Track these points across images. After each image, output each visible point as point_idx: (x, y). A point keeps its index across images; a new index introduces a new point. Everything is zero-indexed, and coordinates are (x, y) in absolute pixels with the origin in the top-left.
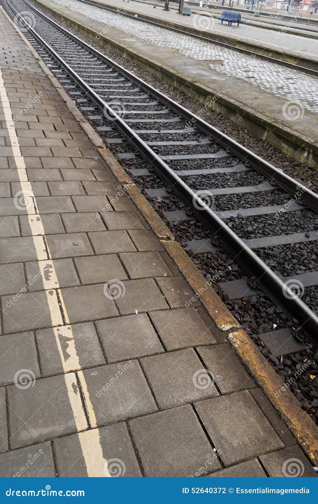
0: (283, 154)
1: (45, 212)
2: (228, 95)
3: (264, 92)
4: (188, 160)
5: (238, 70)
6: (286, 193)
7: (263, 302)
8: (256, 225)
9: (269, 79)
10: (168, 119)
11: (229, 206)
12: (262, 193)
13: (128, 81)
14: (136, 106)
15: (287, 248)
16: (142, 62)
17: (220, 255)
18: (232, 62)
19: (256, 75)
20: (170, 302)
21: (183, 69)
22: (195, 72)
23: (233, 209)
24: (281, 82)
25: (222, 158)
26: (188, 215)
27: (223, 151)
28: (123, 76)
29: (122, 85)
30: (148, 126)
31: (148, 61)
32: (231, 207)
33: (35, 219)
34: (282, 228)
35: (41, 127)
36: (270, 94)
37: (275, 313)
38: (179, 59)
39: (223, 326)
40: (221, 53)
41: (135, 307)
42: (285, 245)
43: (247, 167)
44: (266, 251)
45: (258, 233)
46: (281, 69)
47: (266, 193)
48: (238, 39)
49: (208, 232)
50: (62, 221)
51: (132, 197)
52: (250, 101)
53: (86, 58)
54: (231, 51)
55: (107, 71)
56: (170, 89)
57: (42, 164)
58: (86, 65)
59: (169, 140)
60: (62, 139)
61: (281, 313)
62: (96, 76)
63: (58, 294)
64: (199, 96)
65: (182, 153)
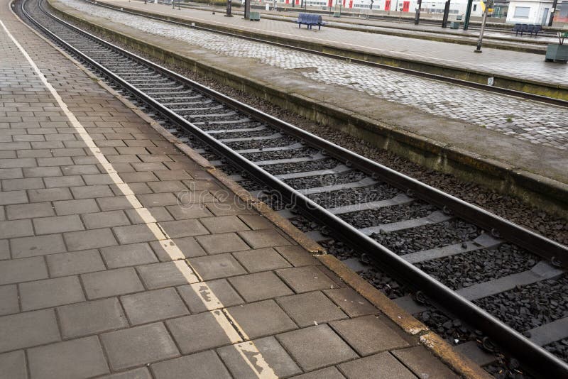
0: (413, 163)
1: (176, 236)
2: (335, 105)
3: (373, 98)
4: (305, 178)
5: (338, 77)
6: (428, 204)
7: (437, 317)
8: (403, 240)
9: (376, 84)
10: (266, 136)
11: (367, 223)
12: (400, 206)
13: (207, 97)
14: (225, 124)
15: (446, 261)
16: (219, 75)
17: (373, 273)
18: (328, 69)
19: (359, 81)
20: (347, 311)
21: (272, 80)
22: (287, 82)
23: (372, 225)
24: (391, 86)
25: (343, 173)
26: (324, 235)
27: (342, 166)
28: (198, 93)
29: (200, 103)
30: (246, 145)
31: (228, 74)
32: (369, 224)
33: (168, 244)
34: (433, 240)
35: (133, 151)
36: (382, 99)
37: (453, 327)
38: (265, 69)
39: (411, 330)
40: (311, 60)
41: (312, 319)
42: (442, 258)
43: (375, 180)
44: (423, 266)
45: (408, 248)
46: (384, 72)
47: (404, 205)
48: (324, 43)
49: (352, 250)
50: (199, 244)
51: (265, 215)
52: (362, 109)
53: (147, 75)
54: (321, 57)
55: (177, 88)
56: (260, 103)
57: (151, 190)
58: (149, 82)
59: (276, 158)
60: (162, 162)
61: (459, 326)
62: (166, 95)
63: (225, 314)
64: (298, 108)
65: (295, 171)
